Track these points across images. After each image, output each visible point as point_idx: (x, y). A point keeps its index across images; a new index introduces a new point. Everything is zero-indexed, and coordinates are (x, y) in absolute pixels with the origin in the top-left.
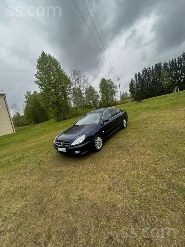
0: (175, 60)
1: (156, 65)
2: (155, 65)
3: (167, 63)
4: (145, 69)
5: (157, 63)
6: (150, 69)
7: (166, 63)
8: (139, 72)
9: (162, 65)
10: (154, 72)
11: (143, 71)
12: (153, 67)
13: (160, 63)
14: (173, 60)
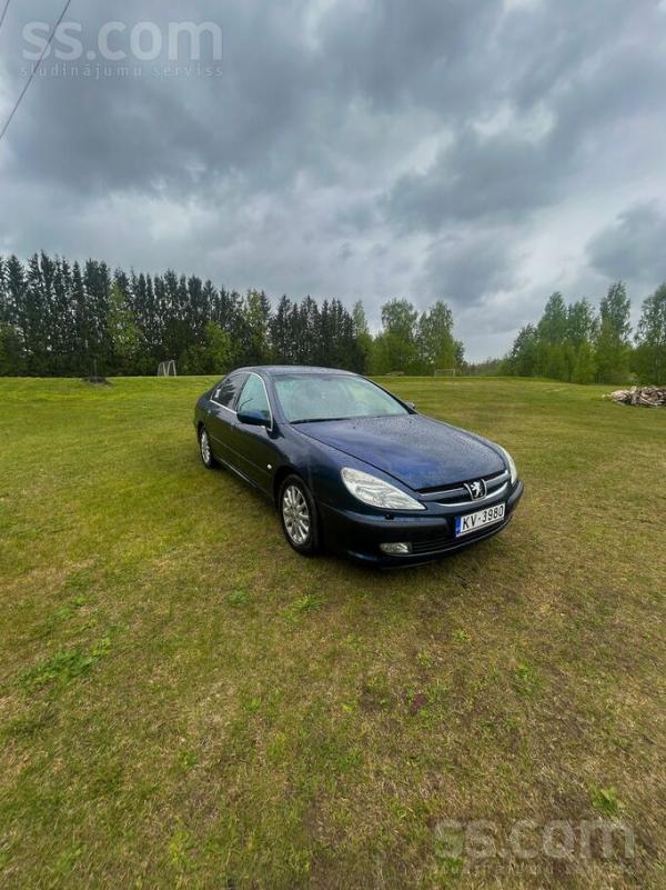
0: (149, 281)
1: (90, 266)
2: (85, 265)
3: (127, 276)
4: (45, 259)
5: (93, 260)
6: (66, 267)
7: (124, 275)
8: (14, 258)
9: (112, 277)
10: (85, 287)
11: (34, 262)
12: (76, 266)
13: (104, 266)
14: (142, 276)
